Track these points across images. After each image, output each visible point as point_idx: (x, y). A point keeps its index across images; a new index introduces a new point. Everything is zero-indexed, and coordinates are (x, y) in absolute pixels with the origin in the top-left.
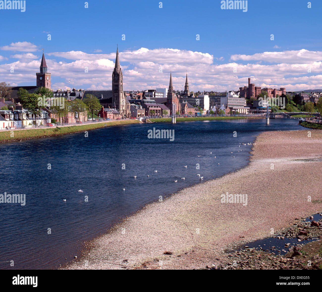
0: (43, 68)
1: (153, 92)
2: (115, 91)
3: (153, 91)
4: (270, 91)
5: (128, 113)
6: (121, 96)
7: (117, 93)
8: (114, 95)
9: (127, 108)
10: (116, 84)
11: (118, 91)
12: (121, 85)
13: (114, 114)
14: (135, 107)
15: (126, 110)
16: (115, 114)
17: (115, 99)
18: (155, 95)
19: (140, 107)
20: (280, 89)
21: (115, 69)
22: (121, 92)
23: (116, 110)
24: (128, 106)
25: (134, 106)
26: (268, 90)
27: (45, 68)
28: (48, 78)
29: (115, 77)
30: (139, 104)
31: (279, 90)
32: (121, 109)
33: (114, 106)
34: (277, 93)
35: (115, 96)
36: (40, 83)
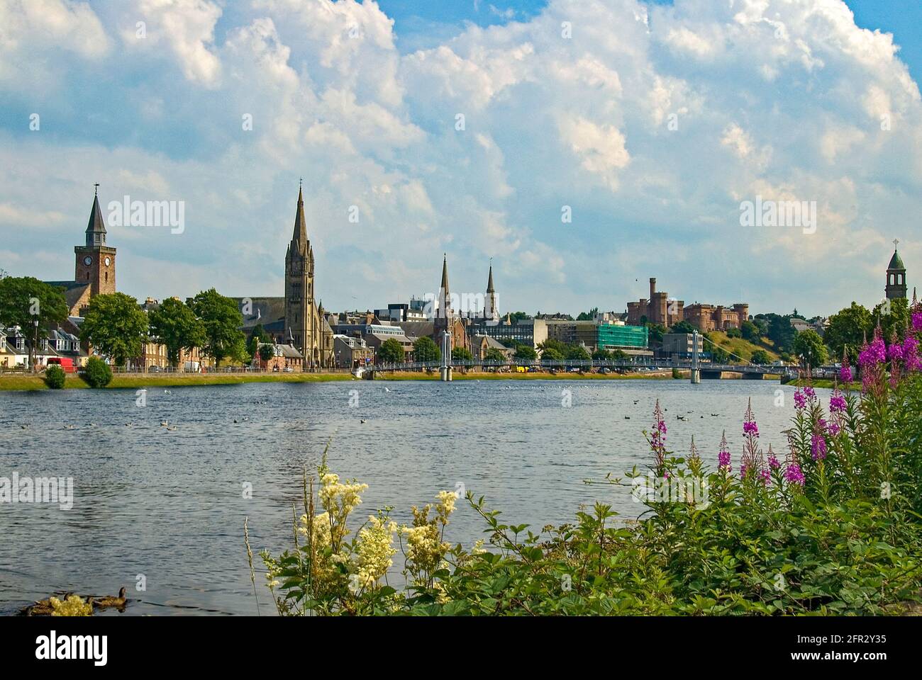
0: (94, 235)
1: (402, 311)
2: (291, 300)
3: (402, 306)
4: (708, 311)
5: (326, 357)
6: (309, 311)
7: (298, 305)
8: (290, 311)
9: (325, 344)
10: (294, 280)
11: (299, 300)
12: (310, 284)
13: (286, 358)
14: (348, 343)
15: (322, 348)
16: (288, 358)
17: (293, 319)
18: (405, 318)
19: (360, 344)
20: (733, 308)
21: (294, 244)
22: (309, 303)
23: (294, 349)
24: (328, 339)
25: (345, 339)
26: (703, 310)
27: (99, 233)
28: (107, 261)
29: (294, 264)
30: (357, 336)
31: (732, 310)
32: (309, 346)
33: (288, 338)
34: (724, 318)
35: (293, 311)
36: (86, 273)
